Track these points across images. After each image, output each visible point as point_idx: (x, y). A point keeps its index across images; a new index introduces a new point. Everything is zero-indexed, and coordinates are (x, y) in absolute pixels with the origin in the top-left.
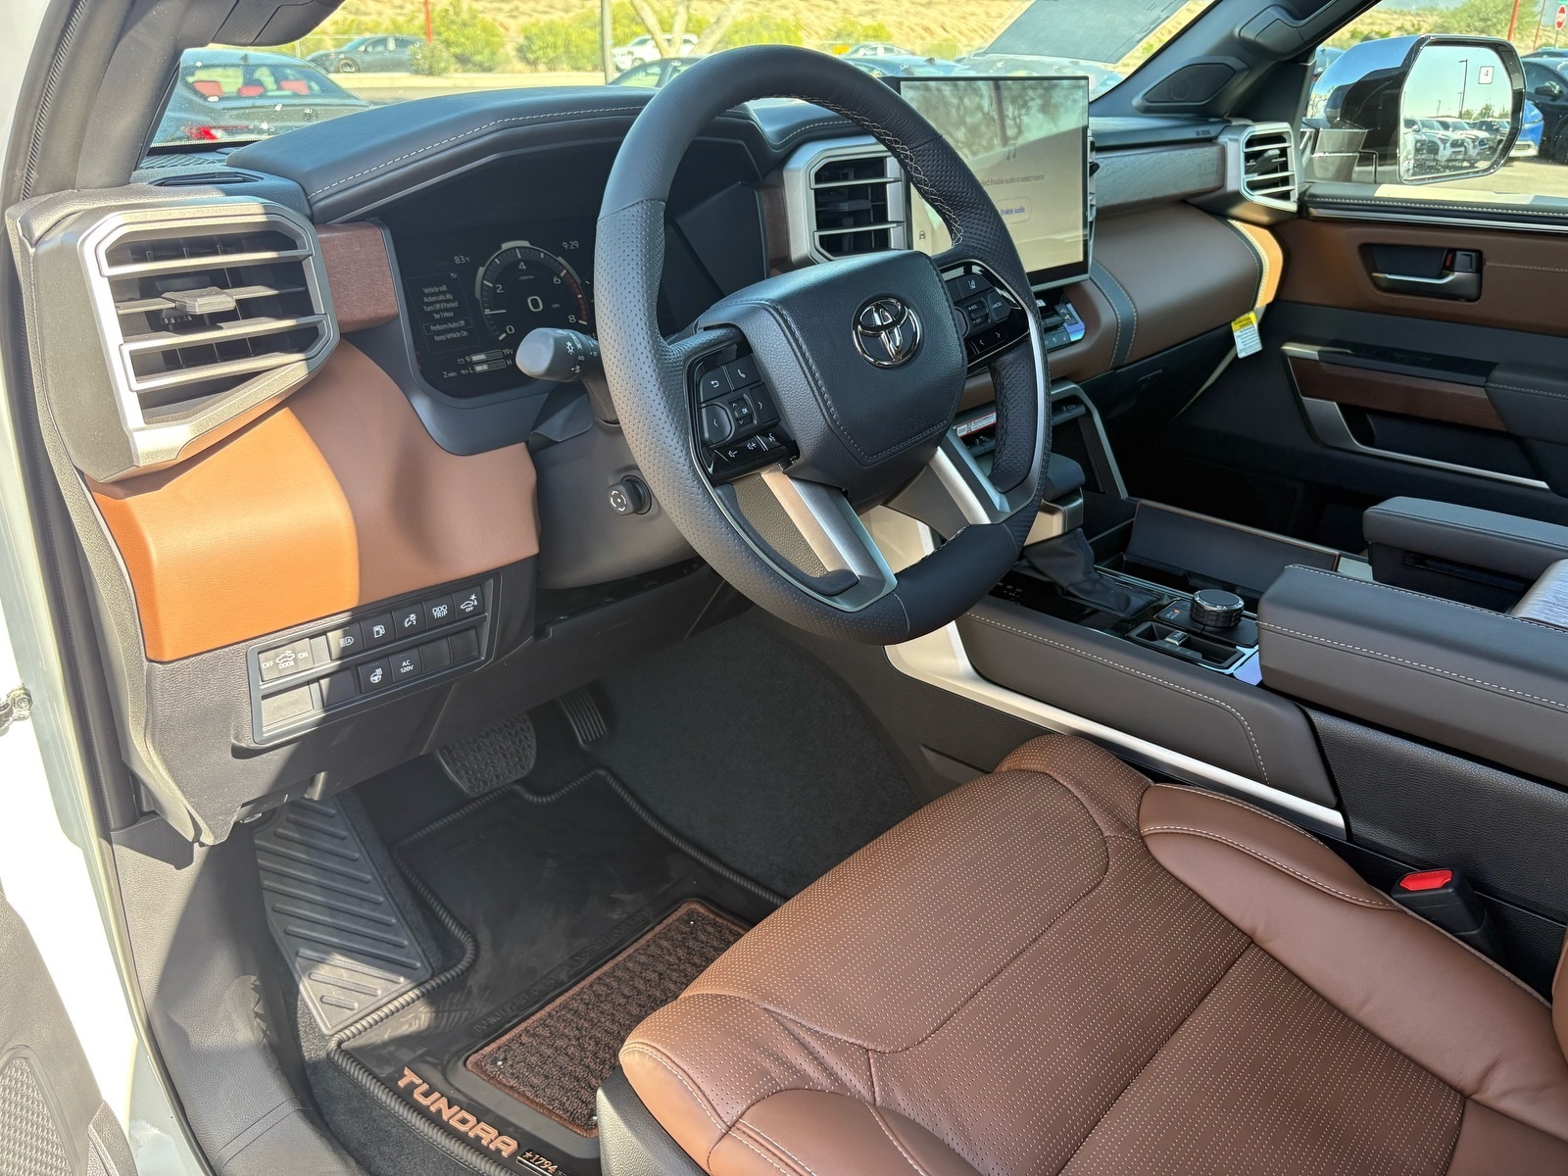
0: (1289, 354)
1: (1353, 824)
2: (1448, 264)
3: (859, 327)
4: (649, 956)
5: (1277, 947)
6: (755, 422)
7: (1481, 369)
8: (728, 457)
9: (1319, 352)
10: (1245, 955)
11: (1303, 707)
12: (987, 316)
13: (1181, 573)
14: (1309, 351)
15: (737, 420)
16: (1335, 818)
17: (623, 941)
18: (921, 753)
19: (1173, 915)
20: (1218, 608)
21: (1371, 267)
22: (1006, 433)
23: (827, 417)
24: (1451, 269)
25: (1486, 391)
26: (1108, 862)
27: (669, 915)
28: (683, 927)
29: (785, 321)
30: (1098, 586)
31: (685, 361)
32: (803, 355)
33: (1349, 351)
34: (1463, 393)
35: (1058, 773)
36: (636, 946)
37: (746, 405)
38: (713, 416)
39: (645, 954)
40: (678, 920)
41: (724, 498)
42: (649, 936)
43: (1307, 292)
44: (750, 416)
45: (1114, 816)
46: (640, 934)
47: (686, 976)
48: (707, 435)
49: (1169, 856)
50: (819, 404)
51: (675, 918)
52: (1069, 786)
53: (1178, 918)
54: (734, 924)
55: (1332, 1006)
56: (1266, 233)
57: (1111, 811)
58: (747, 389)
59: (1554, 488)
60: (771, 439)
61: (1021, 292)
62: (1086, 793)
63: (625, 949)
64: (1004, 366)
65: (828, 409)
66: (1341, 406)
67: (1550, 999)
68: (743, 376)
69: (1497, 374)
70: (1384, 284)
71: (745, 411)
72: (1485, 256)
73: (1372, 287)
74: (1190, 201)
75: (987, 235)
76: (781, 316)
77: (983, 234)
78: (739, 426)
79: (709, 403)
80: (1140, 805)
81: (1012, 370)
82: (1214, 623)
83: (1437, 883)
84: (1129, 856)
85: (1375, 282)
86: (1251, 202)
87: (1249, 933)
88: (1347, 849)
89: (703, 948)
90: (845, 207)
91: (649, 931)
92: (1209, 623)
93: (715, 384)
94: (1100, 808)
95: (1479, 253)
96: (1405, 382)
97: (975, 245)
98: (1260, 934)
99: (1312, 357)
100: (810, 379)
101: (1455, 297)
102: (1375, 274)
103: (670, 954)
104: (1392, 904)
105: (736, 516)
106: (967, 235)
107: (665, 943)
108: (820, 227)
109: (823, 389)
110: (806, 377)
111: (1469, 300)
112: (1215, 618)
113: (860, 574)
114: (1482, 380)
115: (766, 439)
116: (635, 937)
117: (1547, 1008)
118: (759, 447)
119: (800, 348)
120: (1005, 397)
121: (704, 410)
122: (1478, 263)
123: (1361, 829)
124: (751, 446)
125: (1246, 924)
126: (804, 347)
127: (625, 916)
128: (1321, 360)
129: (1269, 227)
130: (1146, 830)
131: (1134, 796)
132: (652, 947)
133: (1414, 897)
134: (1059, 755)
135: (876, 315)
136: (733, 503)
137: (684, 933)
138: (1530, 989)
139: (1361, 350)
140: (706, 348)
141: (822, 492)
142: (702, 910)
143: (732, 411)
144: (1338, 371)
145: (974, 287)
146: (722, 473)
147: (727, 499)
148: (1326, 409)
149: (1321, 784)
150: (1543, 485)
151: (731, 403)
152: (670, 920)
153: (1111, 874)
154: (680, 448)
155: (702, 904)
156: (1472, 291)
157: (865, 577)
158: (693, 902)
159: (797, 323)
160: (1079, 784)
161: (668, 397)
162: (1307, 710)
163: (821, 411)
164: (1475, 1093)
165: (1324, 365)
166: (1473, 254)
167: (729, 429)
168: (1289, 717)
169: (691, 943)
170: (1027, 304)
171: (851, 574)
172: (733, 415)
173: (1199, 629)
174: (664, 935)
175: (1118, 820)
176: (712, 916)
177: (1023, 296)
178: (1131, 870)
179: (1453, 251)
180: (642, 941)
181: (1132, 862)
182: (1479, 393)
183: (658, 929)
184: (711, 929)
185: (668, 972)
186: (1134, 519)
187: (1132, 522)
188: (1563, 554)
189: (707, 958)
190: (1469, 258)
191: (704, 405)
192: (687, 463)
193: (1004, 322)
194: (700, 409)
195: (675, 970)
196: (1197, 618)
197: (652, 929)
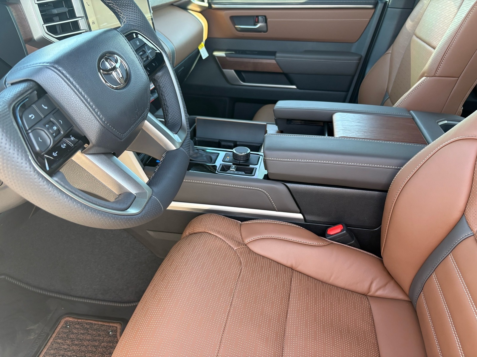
0: (216, 55)
1: (306, 217)
2: (257, 21)
3: (101, 71)
4: (54, 349)
5: (300, 268)
6: (62, 132)
7: (273, 54)
8: (53, 156)
9: (225, 54)
10: (293, 277)
11: (284, 183)
12: (148, 57)
13: (217, 141)
14: (222, 54)
15: (52, 134)
16: (300, 216)
17: (40, 347)
18: (148, 233)
19: (268, 272)
20: (243, 154)
21: (234, 24)
22: (167, 107)
23: (100, 121)
24: (258, 22)
25: (276, 61)
26: (240, 260)
27: (57, 328)
28: (65, 330)
29: (63, 74)
30: (198, 155)
31: (9, 107)
32: (78, 90)
33: (233, 53)
34: (269, 62)
35: (210, 231)
36: (47, 347)
37: (54, 124)
38: (37, 136)
39: (52, 349)
40: (61, 328)
41: (59, 182)
42: (51, 340)
43: (216, 34)
44: (58, 131)
45: (235, 241)
46: (46, 341)
47: (74, 351)
48: (37, 148)
49: (257, 248)
50: (94, 115)
51: (60, 327)
52: (216, 235)
53: (270, 272)
54: (86, 320)
55: (323, 283)
56: (200, 14)
57: (232, 239)
58: (51, 115)
59: (298, 87)
60: (73, 139)
61: (158, 44)
62: (223, 235)
63: (42, 351)
64: (158, 78)
65: (99, 116)
66: (235, 71)
67: (382, 258)
68: (46, 108)
69: (277, 55)
70: (239, 29)
71: (55, 128)
72: (267, 17)
73: (236, 31)
74: (175, 4)
75: (138, 19)
76: (59, 71)
77: (135, 18)
78: (54, 137)
79: (32, 129)
80: (241, 233)
81: (162, 79)
82: (243, 159)
83: (339, 230)
84: (246, 254)
85: (236, 28)
86: (195, 4)
87: (291, 267)
88: (306, 225)
89: (77, 336)
90: (55, 11)
91: (50, 338)
92: (241, 159)
93: (32, 116)
94: (229, 239)
95: (265, 16)
96: (252, 61)
97: (133, 24)
98: (294, 266)
99: (223, 56)
100: (86, 103)
101: (260, 32)
102: (236, 26)
103: (64, 345)
104: (328, 241)
105: (70, 189)
106: (128, 19)
107: (59, 341)
108: (45, 23)
109: (94, 106)
110: (83, 102)
111: (264, 32)
112: (243, 157)
113: (135, 192)
114: (273, 57)
115: (68, 139)
116: (45, 344)
117: (381, 260)
118: (68, 145)
119: (75, 87)
120: (162, 91)
121: (31, 134)
122: (266, 21)
123: (308, 218)
124: (64, 146)
125: (289, 264)
126: (77, 86)
127: (36, 336)
128: (226, 57)
129: (200, 12)
130: (247, 241)
131: (238, 230)
132: (54, 345)
133: (334, 237)
134: (208, 223)
135: (107, 63)
136: (64, 181)
137: (66, 333)
138: (372, 254)
139: (238, 52)
140: (19, 97)
141: (103, 156)
142: (71, 319)
143: (48, 129)
144: (232, 59)
145: (138, 44)
146: (54, 166)
147: (62, 181)
148: (231, 73)
149: (295, 207)
150: (294, 87)
151: (45, 125)
152: (58, 329)
153: (243, 264)
154: (24, 162)
155: (70, 317)
156: (265, 29)
157: (138, 193)
158: (65, 317)
159: (69, 73)
160: (219, 232)
161: (6, 133)
162: (285, 184)
163: (96, 118)
164: (368, 293)
165: (228, 58)
166: (264, 17)
167: (50, 142)
168: (280, 187)
169: (71, 336)
170: (161, 49)
171: (131, 194)
172: (49, 132)
173: (238, 162)
174: (58, 337)
175: (237, 241)
176: (76, 320)
177: (159, 46)
178: (248, 259)
179: (257, 17)
180: (49, 344)
181: (247, 256)
182: (273, 61)
183: (54, 336)
184: (77, 326)
185: (66, 353)
186: (195, 124)
187: (195, 126)
188: (335, 112)
189: (81, 340)
190: (262, 18)
191: (30, 131)
192: (32, 169)
193: (154, 58)
194: (28, 134)
195: (68, 351)
196: (237, 159)
197: (51, 337)
